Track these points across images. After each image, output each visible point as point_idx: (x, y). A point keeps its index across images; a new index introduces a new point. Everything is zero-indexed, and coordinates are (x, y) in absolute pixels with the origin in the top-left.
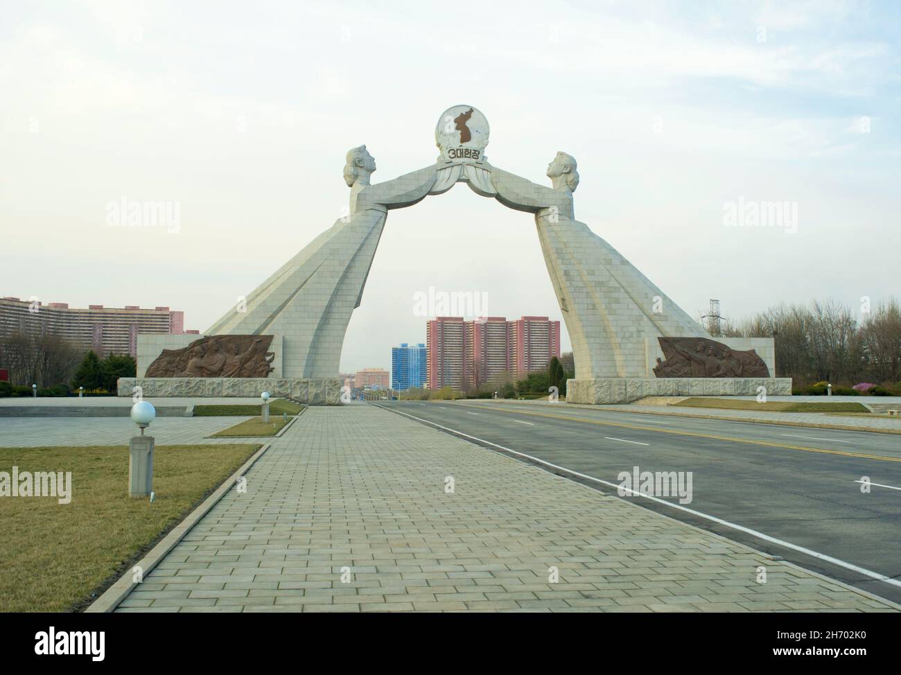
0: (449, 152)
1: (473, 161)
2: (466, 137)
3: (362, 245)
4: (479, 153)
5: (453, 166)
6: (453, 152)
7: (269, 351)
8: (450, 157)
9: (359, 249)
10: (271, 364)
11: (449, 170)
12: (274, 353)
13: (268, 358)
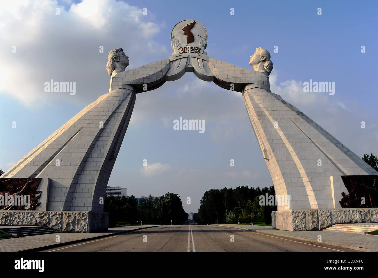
0: (179, 50)
1: (196, 55)
2: (191, 39)
3: (114, 113)
4: (200, 49)
5: (181, 59)
6: (182, 49)
7: (38, 190)
8: (179, 52)
9: (111, 116)
10: (38, 200)
11: (178, 61)
12: (41, 192)
13: (37, 195)
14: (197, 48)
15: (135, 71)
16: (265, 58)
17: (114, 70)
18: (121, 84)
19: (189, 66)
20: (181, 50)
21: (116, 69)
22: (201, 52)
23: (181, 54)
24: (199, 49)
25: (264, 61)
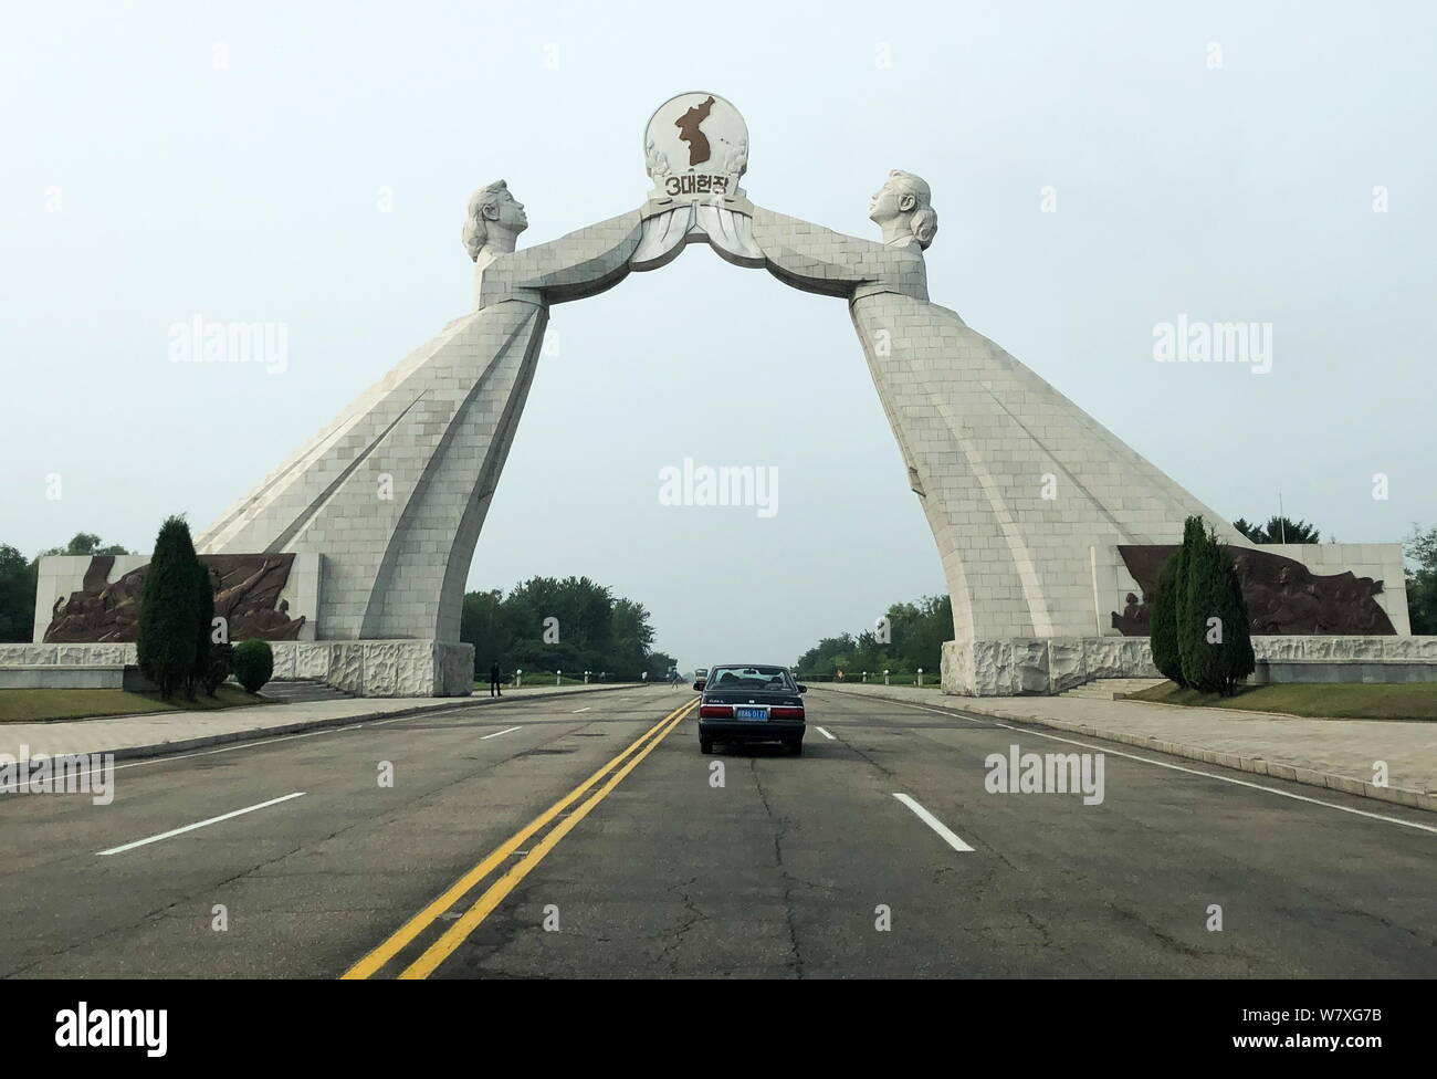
14: (719, 178)
15: (546, 251)
16: (912, 202)
17: (485, 244)
18: (509, 289)
19: (696, 231)
20: (674, 186)
21: (489, 242)
22: (730, 188)
23: (673, 197)
24: (723, 182)
25: (913, 210)
